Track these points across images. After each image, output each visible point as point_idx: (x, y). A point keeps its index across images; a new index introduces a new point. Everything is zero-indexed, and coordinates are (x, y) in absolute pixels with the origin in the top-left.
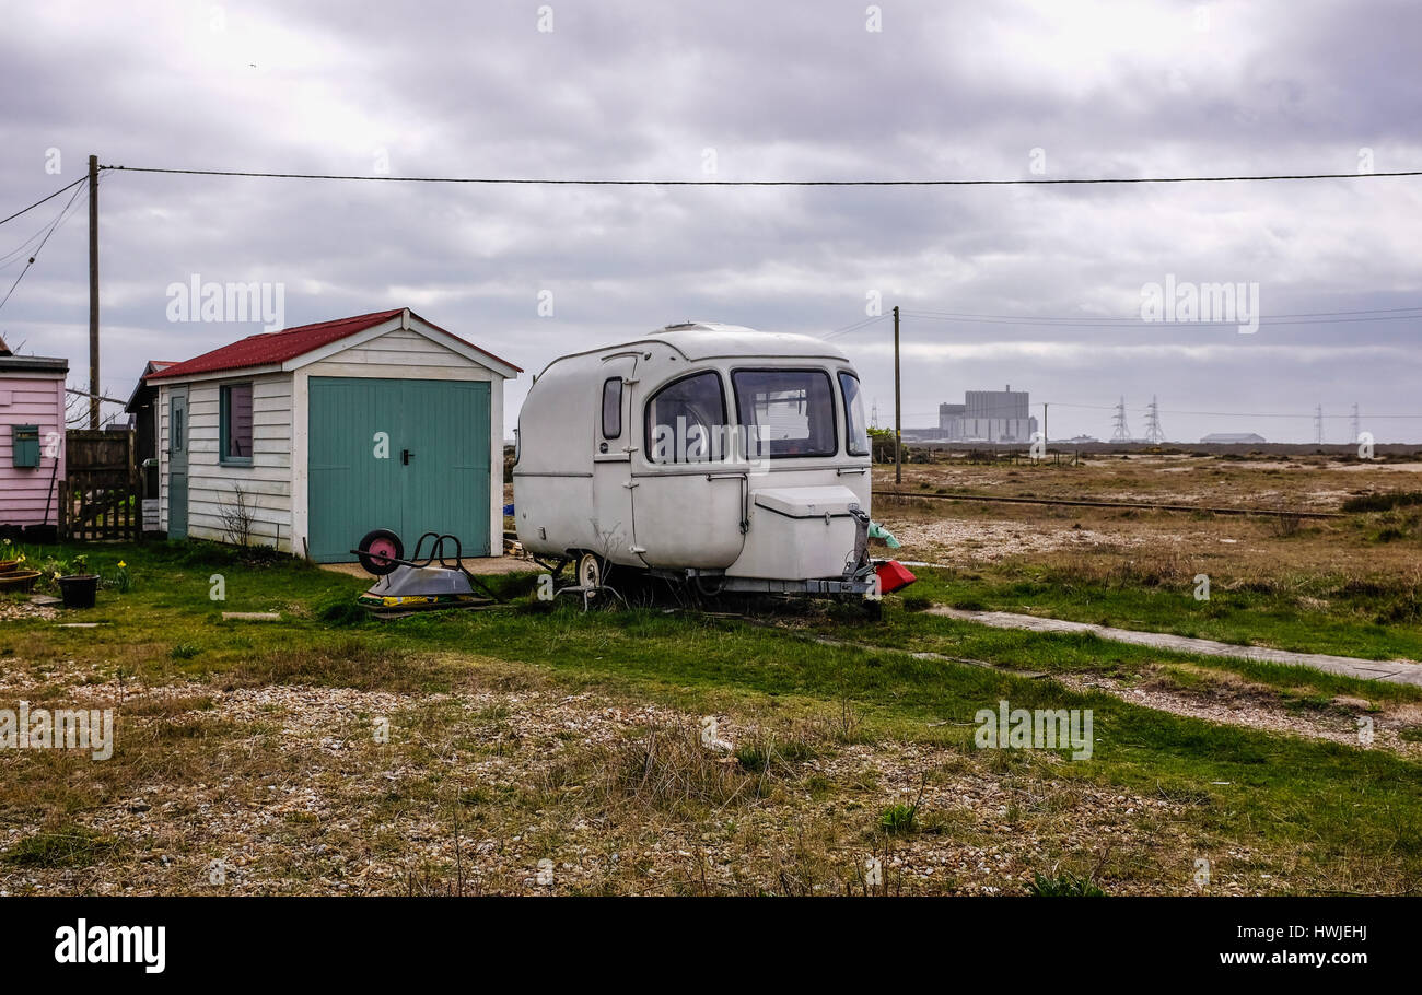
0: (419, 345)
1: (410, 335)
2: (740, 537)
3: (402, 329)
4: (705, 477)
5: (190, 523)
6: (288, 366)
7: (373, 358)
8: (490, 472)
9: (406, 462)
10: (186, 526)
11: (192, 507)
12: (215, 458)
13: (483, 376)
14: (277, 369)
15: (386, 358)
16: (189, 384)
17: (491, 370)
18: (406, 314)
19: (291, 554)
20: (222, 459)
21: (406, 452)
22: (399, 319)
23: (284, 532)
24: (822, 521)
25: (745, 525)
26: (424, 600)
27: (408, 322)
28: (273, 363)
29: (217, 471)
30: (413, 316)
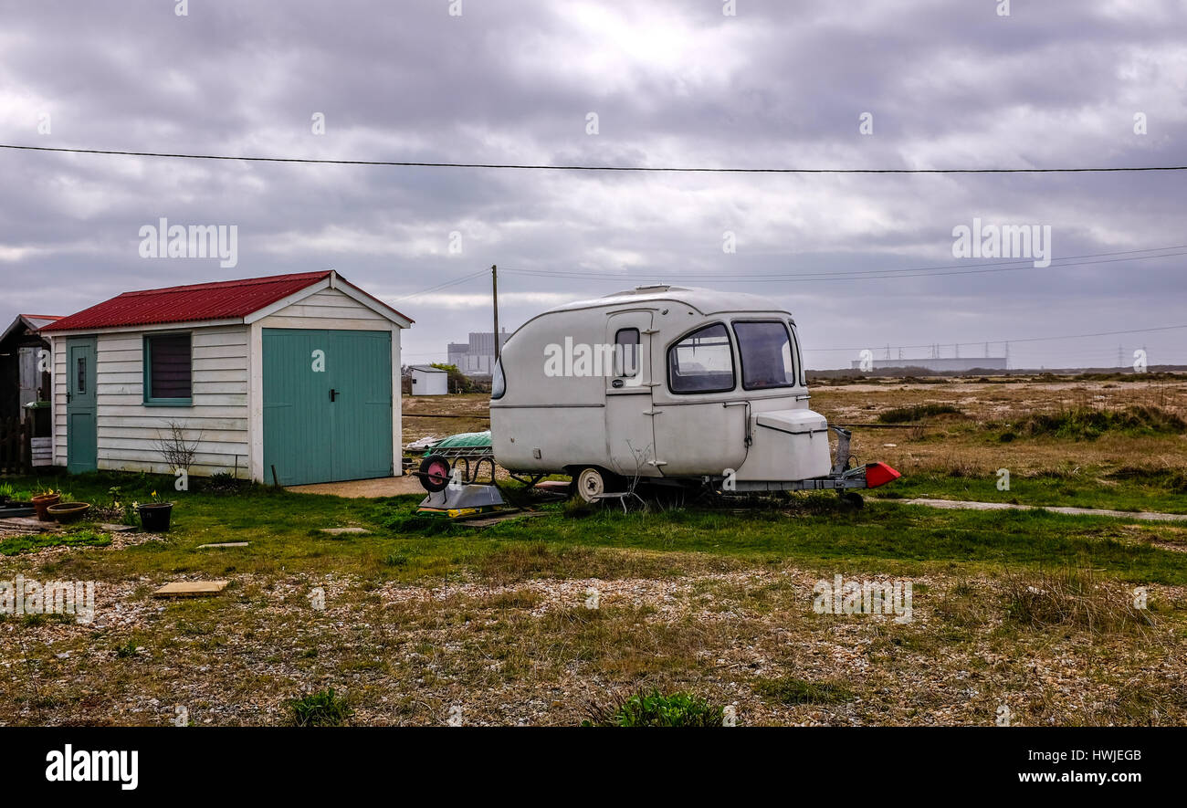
0: (342, 302)
1: (335, 293)
2: (745, 450)
3: (330, 287)
4: (722, 405)
5: (99, 457)
6: (248, 320)
7: (309, 312)
8: (391, 405)
9: (333, 400)
10: (95, 460)
11: (100, 443)
12: (140, 400)
13: (385, 327)
14: (239, 321)
15: (317, 312)
16: (97, 335)
17: (390, 321)
18: (333, 275)
19: (249, 481)
20: (146, 400)
21: (333, 391)
22: (328, 279)
23: (241, 461)
24: (808, 435)
25: (748, 440)
26: (474, 511)
27: (335, 283)
28: (232, 317)
29: (141, 411)
30: (338, 277)
